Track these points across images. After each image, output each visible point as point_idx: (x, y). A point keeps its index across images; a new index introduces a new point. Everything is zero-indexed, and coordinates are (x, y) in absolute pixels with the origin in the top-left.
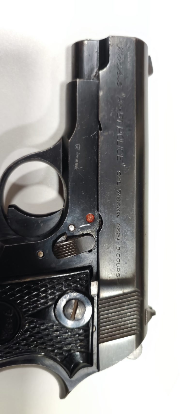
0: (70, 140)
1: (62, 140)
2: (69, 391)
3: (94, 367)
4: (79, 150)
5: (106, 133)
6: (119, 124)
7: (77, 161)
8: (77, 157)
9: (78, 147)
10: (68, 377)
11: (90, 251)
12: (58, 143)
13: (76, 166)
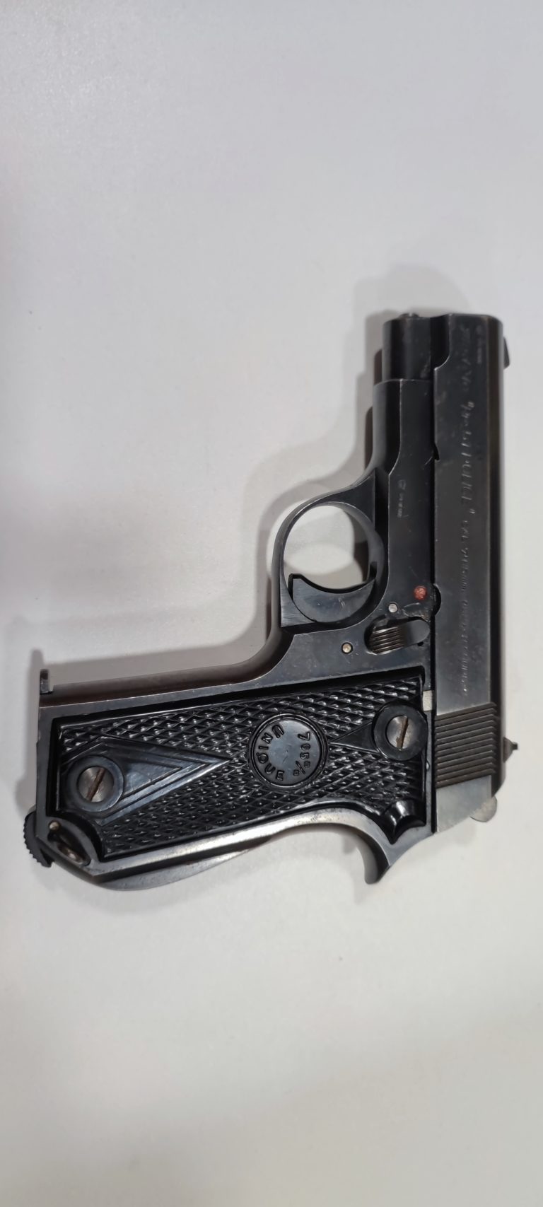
0: (390, 474)
1: (374, 474)
2: (390, 864)
3: (428, 826)
4: (404, 488)
5: (445, 464)
6: (465, 449)
7: (400, 505)
8: (401, 499)
9: (402, 485)
10: (386, 841)
11: (420, 644)
12: (369, 478)
13: (400, 514)
